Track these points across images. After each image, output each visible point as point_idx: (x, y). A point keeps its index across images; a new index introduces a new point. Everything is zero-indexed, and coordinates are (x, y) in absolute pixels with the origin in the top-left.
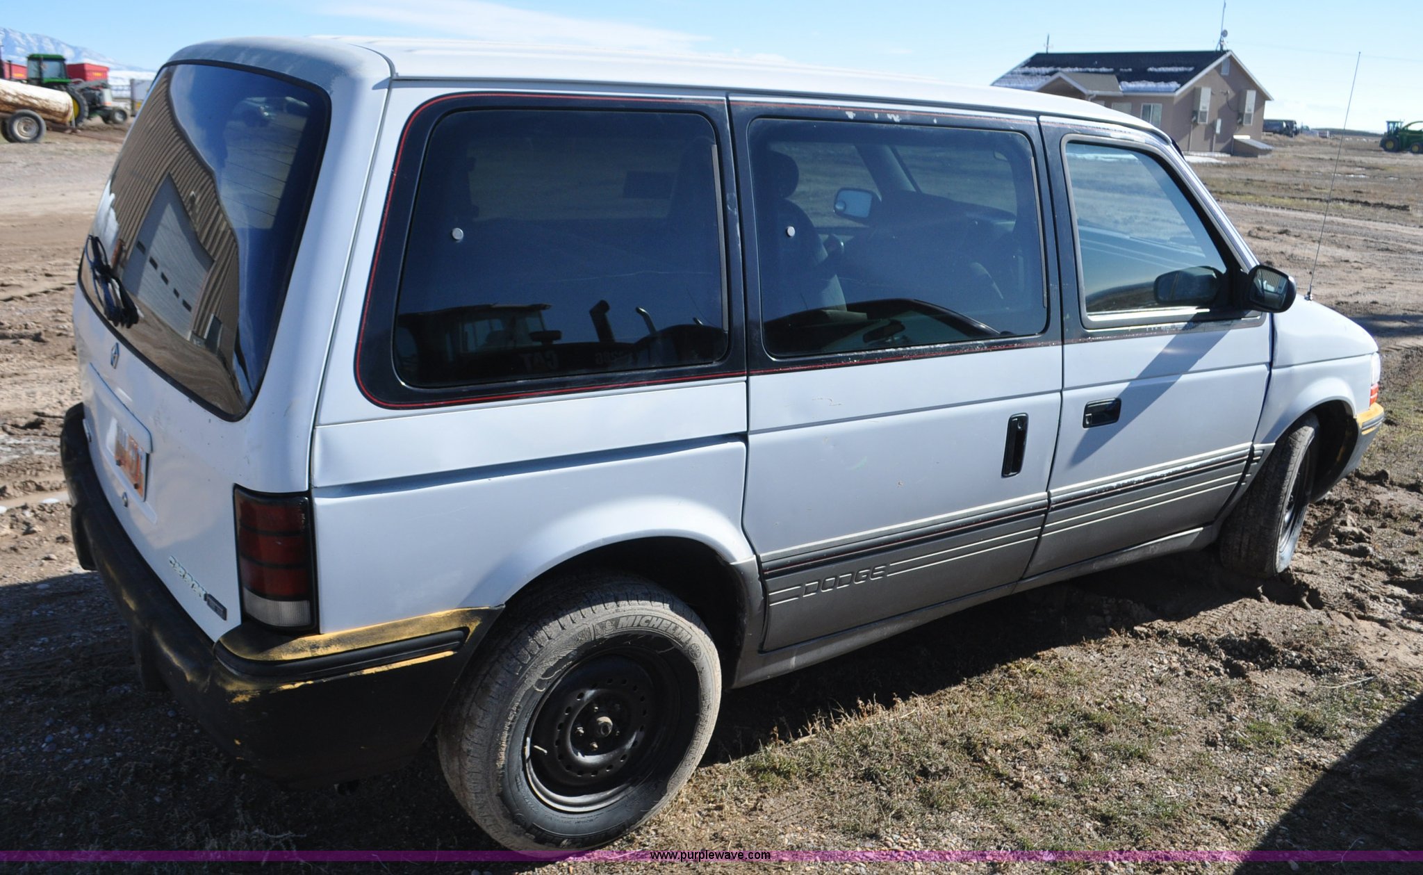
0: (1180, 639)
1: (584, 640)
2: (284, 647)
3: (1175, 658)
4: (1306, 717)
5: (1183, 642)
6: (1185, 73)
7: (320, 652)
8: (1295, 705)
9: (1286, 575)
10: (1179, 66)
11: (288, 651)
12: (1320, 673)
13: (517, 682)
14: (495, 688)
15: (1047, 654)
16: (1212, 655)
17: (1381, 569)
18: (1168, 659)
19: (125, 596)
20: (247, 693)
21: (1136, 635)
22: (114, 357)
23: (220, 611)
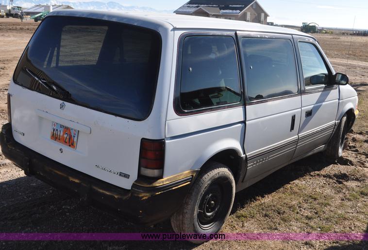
1: (213, 178)
2: (156, 182)
3: (324, 181)
4: (362, 191)
5: (324, 176)
6: (242, 7)
7: (165, 183)
8: (357, 189)
9: (342, 157)
10: (240, 5)
11: (157, 184)
12: (360, 181)
13: (199, 191)
14: (194, 193)
15: (292, 182)
16: (332, 179)
17: (363, 155)
18: (322, 181)
19: (71, 179)
20: (147, 196)
21: (312, 176)
22: (62, 107)
23: (127, 176)
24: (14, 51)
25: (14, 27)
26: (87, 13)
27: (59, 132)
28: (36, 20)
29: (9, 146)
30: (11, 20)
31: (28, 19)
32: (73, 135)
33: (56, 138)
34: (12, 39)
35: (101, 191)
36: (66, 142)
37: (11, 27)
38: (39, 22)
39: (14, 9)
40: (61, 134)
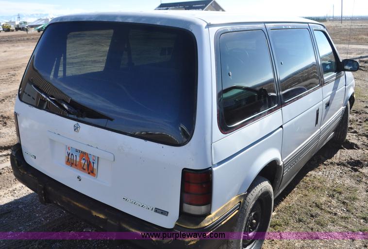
0: (337, 164)
2: (204, 221)
3: (339, 169)
5: (338, 164)
6: (203, 6)
7: (214, 220)
9: (348, 141)
10: (201, 4)
11: (206, 223)
13: (245, 216)
15: (308, 174)
16: (347, 166)
17: (364, 136)
18: (337, 170)
19: (94, 213)
20: (195, 240)
21: (325, 165)
22: (76, 129)
23: (165, 213)
24: (22, 58)
25: (22, 38)
26: (96, 15)
27: (75, 157)
28: (39, 31)
29: (20, 170)
30: (20, 32)
31: (33, 31)
32: (91, 160)
33: (72, 164)
34: (20, 48)
35: (133, 230)
36: (84, 169)
37: (20, 38)
38: (42, 32)
39: (21, 24)
40: (78, 160)
